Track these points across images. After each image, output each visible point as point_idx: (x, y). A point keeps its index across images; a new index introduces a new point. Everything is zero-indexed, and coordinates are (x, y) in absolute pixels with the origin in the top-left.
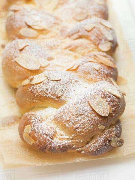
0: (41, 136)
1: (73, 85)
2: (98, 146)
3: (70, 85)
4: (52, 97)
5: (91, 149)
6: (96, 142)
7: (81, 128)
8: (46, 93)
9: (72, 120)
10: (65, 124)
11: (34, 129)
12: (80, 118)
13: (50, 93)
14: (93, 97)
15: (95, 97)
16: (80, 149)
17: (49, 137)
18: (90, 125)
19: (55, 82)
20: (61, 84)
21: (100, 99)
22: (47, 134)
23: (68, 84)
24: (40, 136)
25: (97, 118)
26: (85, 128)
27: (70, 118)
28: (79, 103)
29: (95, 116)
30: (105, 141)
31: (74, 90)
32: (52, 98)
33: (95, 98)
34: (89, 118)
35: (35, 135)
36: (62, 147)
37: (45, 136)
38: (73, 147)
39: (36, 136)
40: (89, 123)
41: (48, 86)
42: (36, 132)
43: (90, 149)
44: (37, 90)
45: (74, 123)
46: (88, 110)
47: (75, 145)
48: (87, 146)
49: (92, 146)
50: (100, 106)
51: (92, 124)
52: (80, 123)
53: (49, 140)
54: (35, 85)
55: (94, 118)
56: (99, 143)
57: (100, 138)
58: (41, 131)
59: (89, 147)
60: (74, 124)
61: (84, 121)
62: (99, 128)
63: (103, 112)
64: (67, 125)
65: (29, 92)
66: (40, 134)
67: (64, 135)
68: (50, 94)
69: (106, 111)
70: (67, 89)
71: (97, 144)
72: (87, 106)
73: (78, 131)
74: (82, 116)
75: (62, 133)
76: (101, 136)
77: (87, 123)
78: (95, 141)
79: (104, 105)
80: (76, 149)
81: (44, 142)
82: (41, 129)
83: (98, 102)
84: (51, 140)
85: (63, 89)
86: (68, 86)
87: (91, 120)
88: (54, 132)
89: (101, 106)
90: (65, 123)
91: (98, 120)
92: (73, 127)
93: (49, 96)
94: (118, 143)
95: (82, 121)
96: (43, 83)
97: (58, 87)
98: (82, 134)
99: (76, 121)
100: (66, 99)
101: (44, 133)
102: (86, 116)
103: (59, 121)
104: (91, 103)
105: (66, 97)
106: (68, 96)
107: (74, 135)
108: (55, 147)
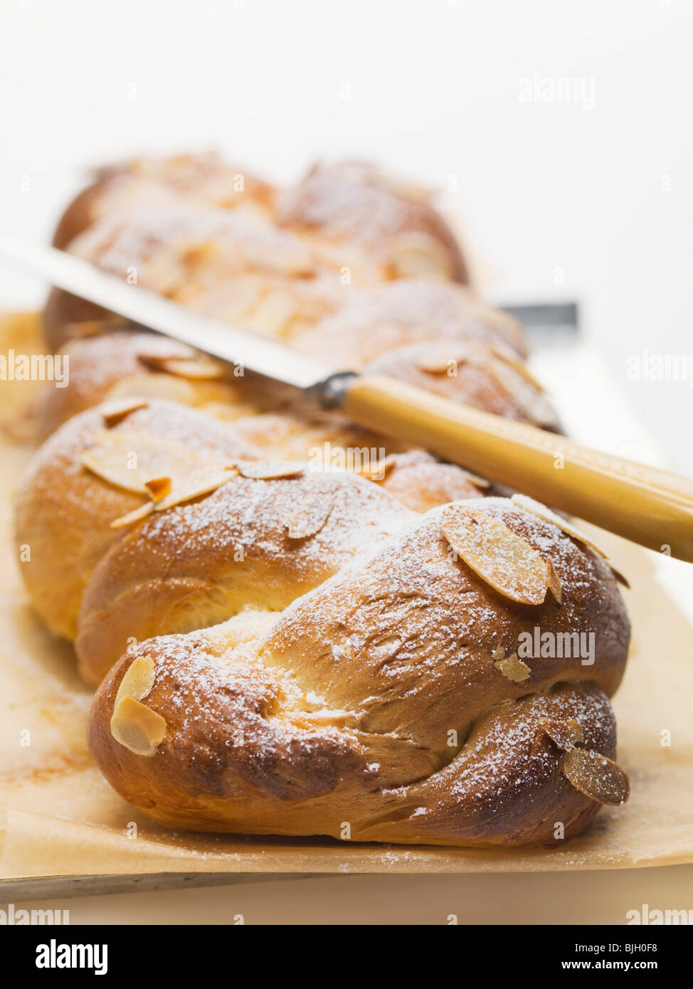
0: (205, 700)
1: (363, 504)
2: (495, 770)
3: (348, 501)
4: (262, 545)
5: (463, 791)
6: (486, 750)
7: (408, 659)
8: (234, 531)
9: (361, 626)
10: (328, 646)
11: (167, 673)
12: (399, 613)
13: (250, 526)
14: (467, 520)
15: (476, 518)
16: (403, 792)
17: (246, 701)
18: (452, 648)
19: (276, 485)
20: (305, 492)
21: (498, 529)
22: (232, 688)
23: (340, 493)
24: (198, 700)
25: (487, 613)
26: (428, 662)
27: (352, 614)
28: (398, 550)
29: (478, 604)
30: (530, 749)
31: (373, 524)
32: (262, 551)
33: (474, 521)
34: (448, 613)
35: (175, 699)
36: (308, 747)
37: (226, 699)
38: (366, 768)
39: (178, 701)
40: (446, 634)
41: (244, 500)
42: (177, 687)
43: (458, 788)
44: (185, 526)
45: (373, 638)
46: (441, 572)
47: (379, 760)
48: (438, 778)
49: (466, 772)
50: (502, 560)
51: (463, 643)
52: (404, 635)
53: (242, 713)
54: (178, 509)
55: (471, 611)
56: (499, 755)
57: (506, 732)
58: (202, 680)
59: (450, 782)
60: (370, 640)
61: (420, 626)
62: (501, 666)
63: (515, 585)
64: (337, 650)
65: (148, 547)
66: (199, 692)
67: (319, 708)
68: (253, 533)
69: (533, 584)
70: (335, 515)
71: (493, 762)
72: (435, 560)
73: (393, 673)
74: (413, 603)
75: (312, 697)
76: (509, 721)
77: (437, 635)
78: (479, 748)
79: (518, 556)
80: (385, 792)
81: (216, 725)
82: (202, 671)
83: (489, 541)
84: (252, 715)
85: (315, 510)
86: (341, 503)
87: (456, 618)
88: (269, 687)
89: (508, 559)
90: (326, 641)
91: (491, 622)
92: (365, 656)
93: (244, 541)
94: (601, 780)
95: (412, 628)
96: (217, 493)
97: (293, 500)
98: (414, 691)
99: (383, 625)
100: (332, 556)
101: (217, 685)
102: (434, 599)
103: (293, 638)
104: (455, 537)
105: (330, 551)
106: (339, 544)
107: (371, 698)
108: (274, 750)
